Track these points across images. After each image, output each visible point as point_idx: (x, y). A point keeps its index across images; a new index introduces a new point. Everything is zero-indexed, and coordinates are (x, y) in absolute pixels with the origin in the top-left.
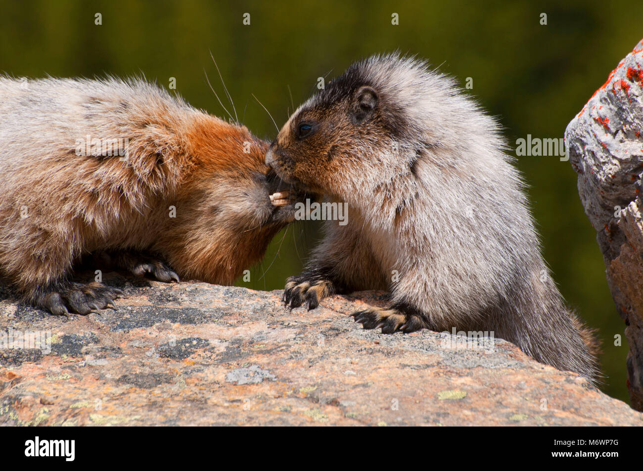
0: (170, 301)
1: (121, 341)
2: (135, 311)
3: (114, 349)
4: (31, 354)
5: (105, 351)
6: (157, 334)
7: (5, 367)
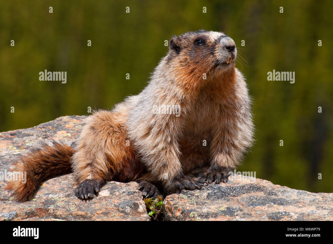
0: (273, 195)
1: (252, 211)
2: (258, 199)
3: (248, 214)
4: (213, 214)
5: (245, 215)
6: (267, 209)
7: (202, 219)
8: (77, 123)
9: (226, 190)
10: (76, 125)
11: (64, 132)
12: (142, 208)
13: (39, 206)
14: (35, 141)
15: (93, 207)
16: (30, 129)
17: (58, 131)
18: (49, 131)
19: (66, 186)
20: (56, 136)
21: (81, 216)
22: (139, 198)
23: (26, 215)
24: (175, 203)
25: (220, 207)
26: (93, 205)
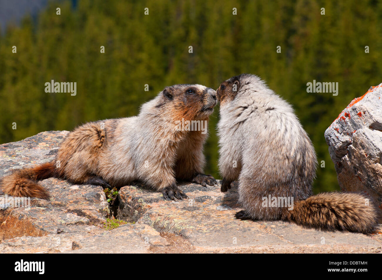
4: (155, 200)
6: (195, 194)
7: (147, 204)
8: (54, 136)
10: (53, 138)
11: (44, 143)
12: (103, 197)
14: (23, 151)
15: (67, 198)
16: (19, 142)
17: (39, 143)
18: (33, 143)
19: (46, 183)
20: (38, 147)
21: (58, 204)
22: (101, 190)
24: (127, 193)
25: (160, 194)
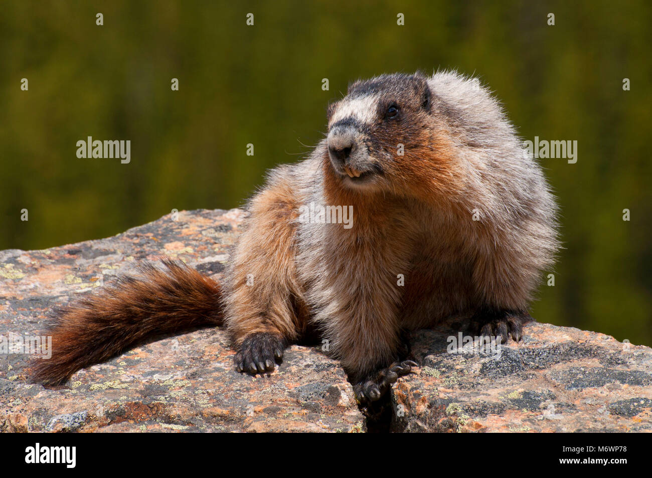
0: (619, 364)
1: (575, 398)
2: (587, 372)
3: (569, 406)
4: (495, 407)
5: (561, 407)
6: (608, 393)
7: (473, 418)
8: (207, 225)
9: (520, 356)
10: (204, 230)
11: (179, 244)
12: (348, 399)
13: (133, 399)
14: (120, 265)
15: (246, 398)
16: (109, 241)
17: (165, 243)
18: (149, 243)
19: (187, 356)
20: (164, 254)
21: (221, 417)
22: (340, 377)
23: (107, 417)
24: (415, 386)
25: (508, 392)
26: (245, 393)
